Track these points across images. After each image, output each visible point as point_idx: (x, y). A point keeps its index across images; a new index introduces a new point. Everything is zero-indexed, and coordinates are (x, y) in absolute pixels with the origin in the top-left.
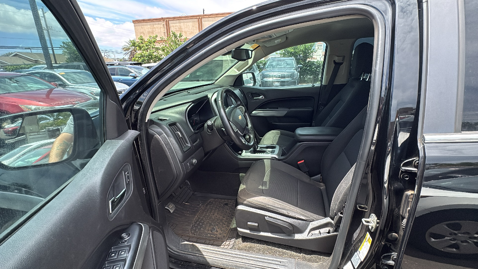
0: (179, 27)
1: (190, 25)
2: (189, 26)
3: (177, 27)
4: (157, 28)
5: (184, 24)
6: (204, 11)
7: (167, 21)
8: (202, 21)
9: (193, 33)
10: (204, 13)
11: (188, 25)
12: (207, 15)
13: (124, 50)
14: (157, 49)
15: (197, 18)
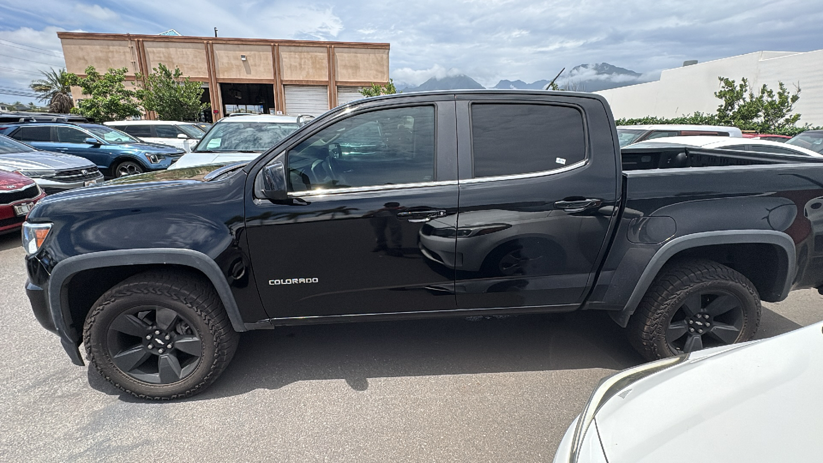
0: (167, 55)
1: (188, 53)
2: (186, 54)
3: (162, 55)
4: (117, 52)
5: (176, 50)
6: (216, 31)
7: (138, 41)
8: (214, 49)
9: (197, 68)
10: (216, 36)
11: (184, 53)
12: (224, 40)
13: (37, 91)
14: (128, 94)
15: (203, 43)
